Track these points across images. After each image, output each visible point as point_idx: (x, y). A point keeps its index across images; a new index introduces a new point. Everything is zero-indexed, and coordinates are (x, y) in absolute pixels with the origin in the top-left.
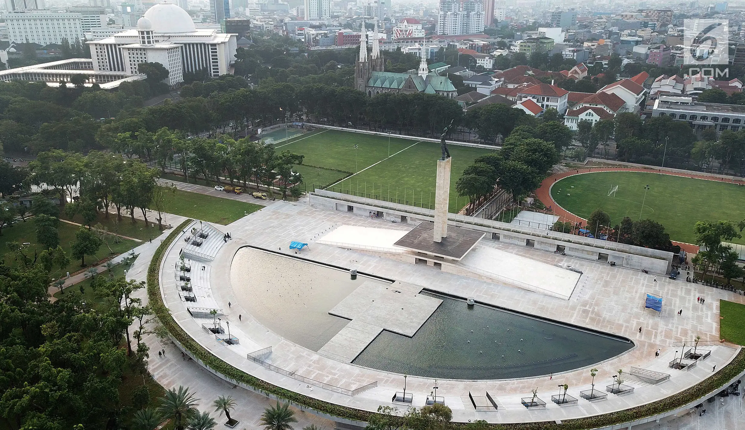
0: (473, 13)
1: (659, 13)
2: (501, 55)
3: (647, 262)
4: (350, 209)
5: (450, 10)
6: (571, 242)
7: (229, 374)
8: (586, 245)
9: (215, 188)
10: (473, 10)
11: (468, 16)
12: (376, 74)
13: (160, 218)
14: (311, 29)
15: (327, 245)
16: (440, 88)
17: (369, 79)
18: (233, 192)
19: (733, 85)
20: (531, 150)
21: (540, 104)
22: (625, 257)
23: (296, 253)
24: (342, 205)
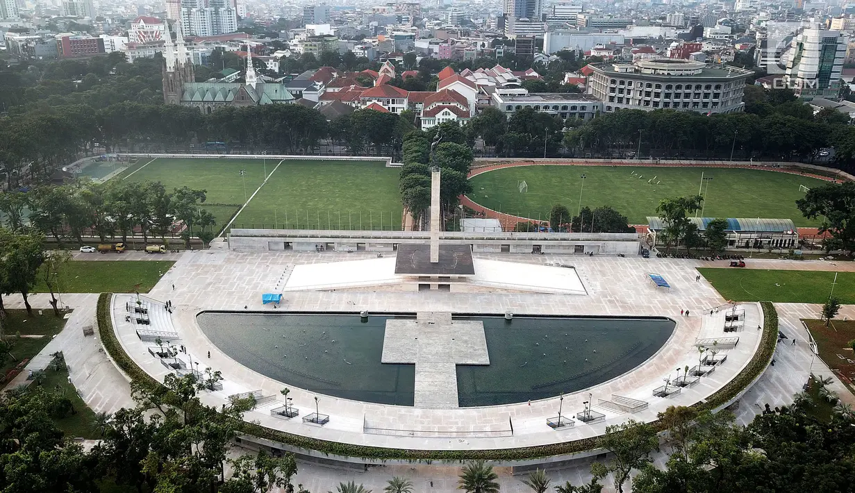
0: (223, 9)
1: (409, 7)
2: (284, 56)
3: (621, 246)
4: (287, 246)
5: (194, 6)
6: (547, 240)
7: (367, 455)
8: (562, 240)
9: (81, 249)
10: (222, 6)
11: (217, 13)
12: (188, 85)
13: (54, 299)
14: (13, 34)
15: (302, 291)
16: (277, 97)
17: (183, 92)
18: (114, 250)
19: (531, 75)
20: (451, 155)
21: (386, 108)
22: (600, 245)
23: (275, 307)
24: (277, 243)
